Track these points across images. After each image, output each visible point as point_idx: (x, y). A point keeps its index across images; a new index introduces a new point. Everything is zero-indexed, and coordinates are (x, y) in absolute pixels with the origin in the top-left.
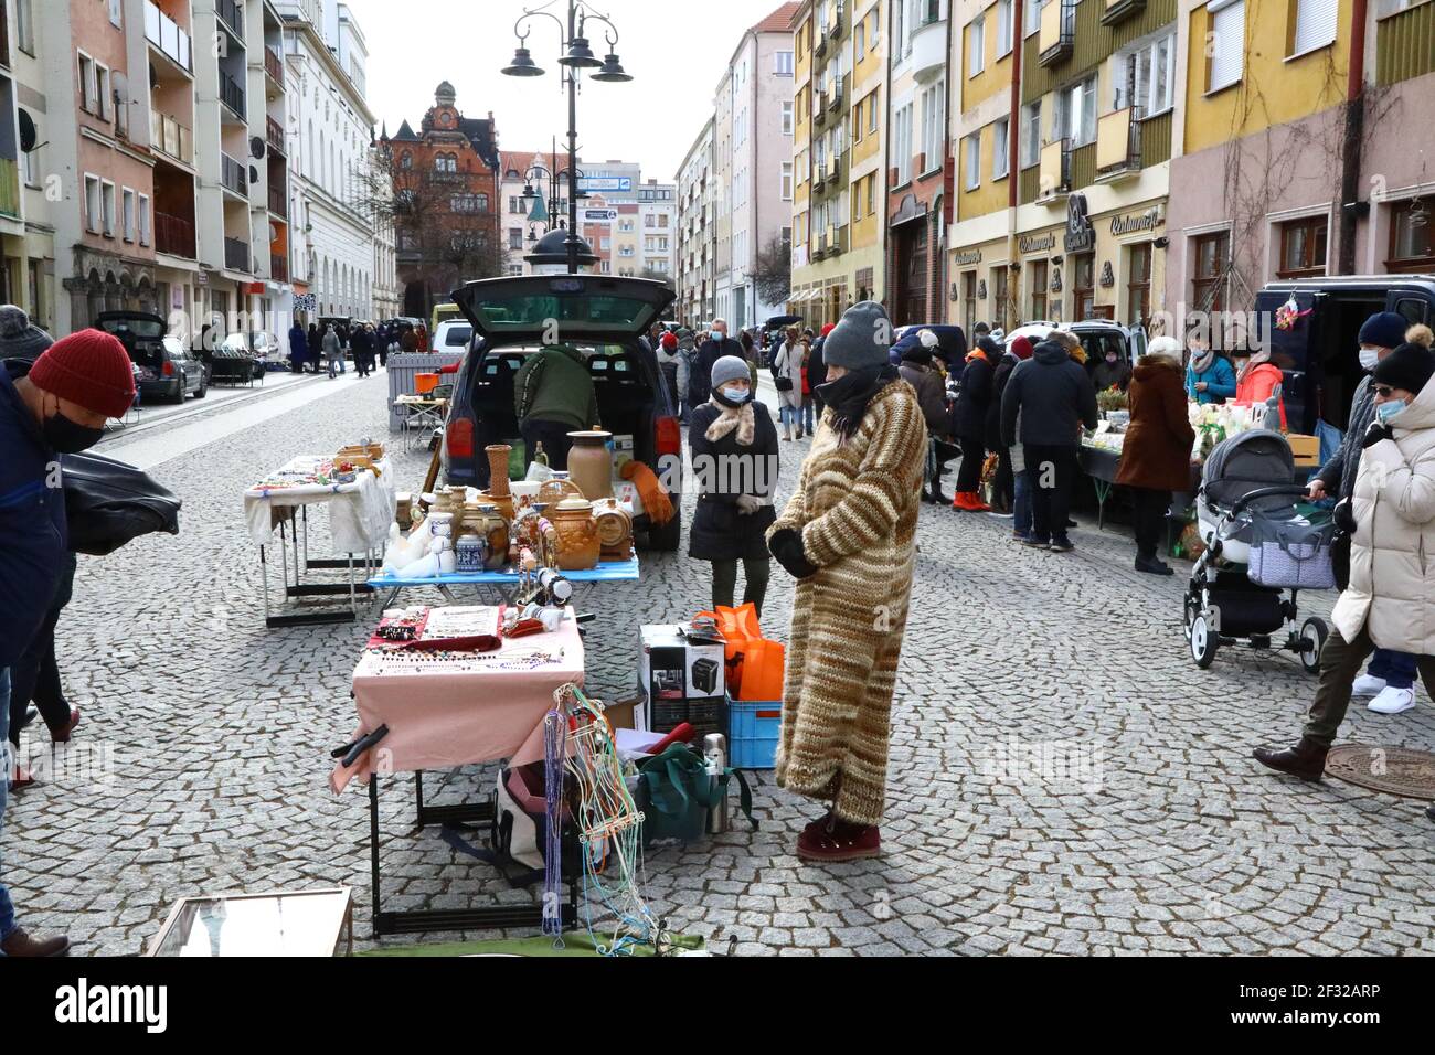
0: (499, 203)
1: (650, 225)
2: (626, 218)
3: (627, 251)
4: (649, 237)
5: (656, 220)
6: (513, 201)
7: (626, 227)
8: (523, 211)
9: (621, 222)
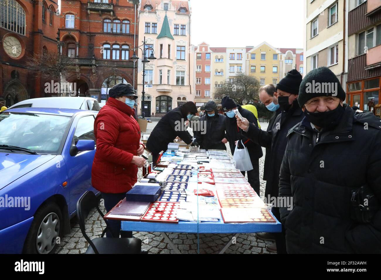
0: (137, 27)
1: (232, 59)
2: (219, 55)
3: (219, 72)
4: (231, 65)
5: (236, 56)
6: (147, 25)
7: (219, 59)
8: (154, 33)
9: (216, 57)
